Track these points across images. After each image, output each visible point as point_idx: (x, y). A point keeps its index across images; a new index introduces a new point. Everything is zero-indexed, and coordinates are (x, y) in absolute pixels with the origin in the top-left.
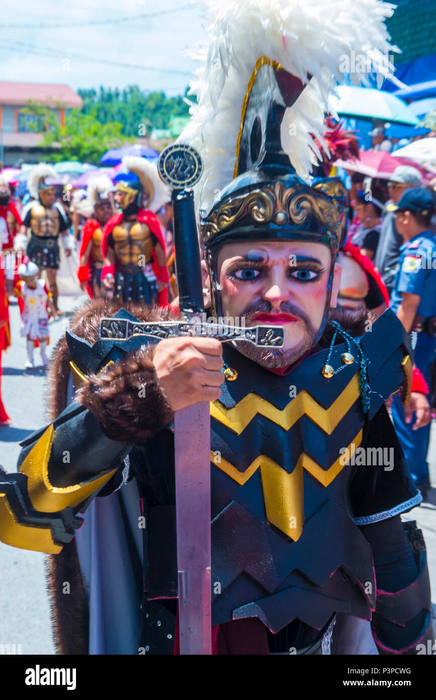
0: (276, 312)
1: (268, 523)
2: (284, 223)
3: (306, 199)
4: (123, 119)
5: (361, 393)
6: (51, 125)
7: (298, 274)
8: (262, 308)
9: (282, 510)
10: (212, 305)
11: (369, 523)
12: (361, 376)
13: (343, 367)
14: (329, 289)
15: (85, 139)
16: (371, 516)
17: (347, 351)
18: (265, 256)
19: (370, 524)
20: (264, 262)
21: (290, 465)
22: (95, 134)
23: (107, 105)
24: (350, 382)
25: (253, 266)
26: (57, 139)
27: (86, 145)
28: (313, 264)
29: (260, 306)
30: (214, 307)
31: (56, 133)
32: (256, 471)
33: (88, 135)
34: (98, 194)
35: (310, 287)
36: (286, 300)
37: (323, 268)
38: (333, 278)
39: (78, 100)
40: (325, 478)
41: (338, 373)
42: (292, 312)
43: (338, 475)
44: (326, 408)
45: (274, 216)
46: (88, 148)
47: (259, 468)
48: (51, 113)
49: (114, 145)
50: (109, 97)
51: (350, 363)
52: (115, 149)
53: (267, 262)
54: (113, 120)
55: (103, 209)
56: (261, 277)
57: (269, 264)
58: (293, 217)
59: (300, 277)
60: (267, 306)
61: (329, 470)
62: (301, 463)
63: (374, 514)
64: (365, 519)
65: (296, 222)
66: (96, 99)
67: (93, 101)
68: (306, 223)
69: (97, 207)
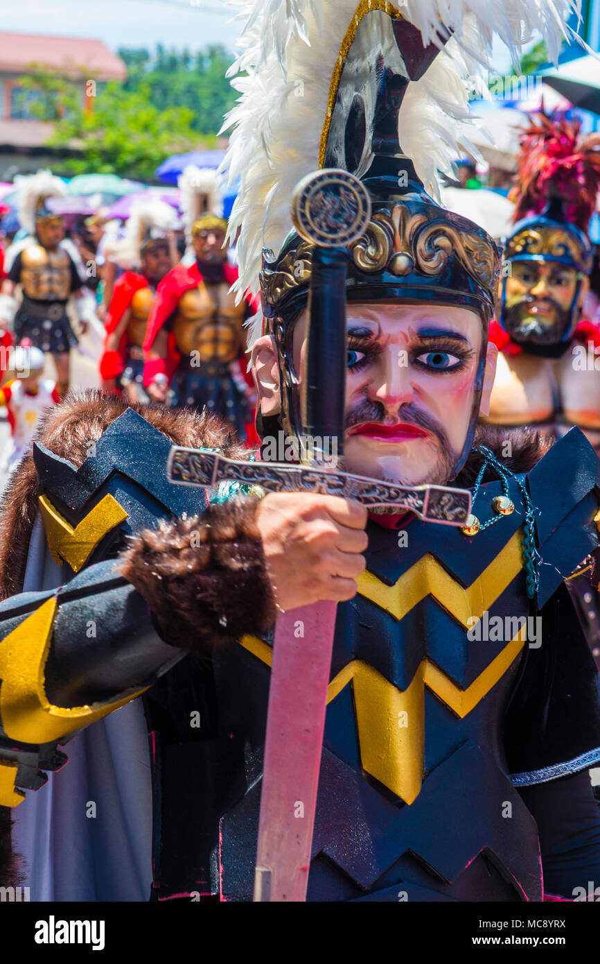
0: (392, 421)
1: (363, 774)
2: (406, 273)
3: (444, 233)
4: (195, 103)
5: (525, 565)
6: (69, 108)
7: (428, 358)
8: (368, 413)
9: (388, 752)
10: (282, 409)
11: (534, 783)
12: (526, 536)
13: (495, 519)
14: (478, 384)
15: (127, 136)
16: (538, 772)
17: (503, 494)
18: (374, 327)
19: (536, 784)
20: (373, 337)
21: (402, 677)
22: (146, 128)
23: (168, 78)
24: (508, 545)
25: (355, 344)
26: (79, 135)
27: (129, 145)
28: (454, 342)
29: (365, 411)
30: (287, 413)
31: (77, 124)
32: (346, 686)
33: (133, 129)
34: (146, 231)
35: (447, 380)
36: (408, 401)
37: (469, 348)
38: (484, 366)
39: (117, 67)
40: (461, 702)
41: (487, 528)
42: (418, 421)
43: (482, 700)
44: (465, 586)
45: (392, 260)
46: (131, 152)
47: (351, 682)
48: (70, 88)
49: (177, 148)
50: (171, 64)
51: (508, 513)
52: (179, 154)
53: (377, 338)
54: (177, 104)
55: (156, 256)
56: (368, 363)
57: (380, 342)
58: (422, 262)
59: (433, 364)
60: (377, 411)
61: (467, 690)
62: (422, 676)
63: (542, 768)
64: (529, 776)
65: (427, 271)
66: (150, 66)
67: (142, 71)
68: (443, 272)
69: (144, 253)
